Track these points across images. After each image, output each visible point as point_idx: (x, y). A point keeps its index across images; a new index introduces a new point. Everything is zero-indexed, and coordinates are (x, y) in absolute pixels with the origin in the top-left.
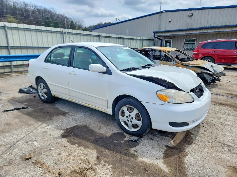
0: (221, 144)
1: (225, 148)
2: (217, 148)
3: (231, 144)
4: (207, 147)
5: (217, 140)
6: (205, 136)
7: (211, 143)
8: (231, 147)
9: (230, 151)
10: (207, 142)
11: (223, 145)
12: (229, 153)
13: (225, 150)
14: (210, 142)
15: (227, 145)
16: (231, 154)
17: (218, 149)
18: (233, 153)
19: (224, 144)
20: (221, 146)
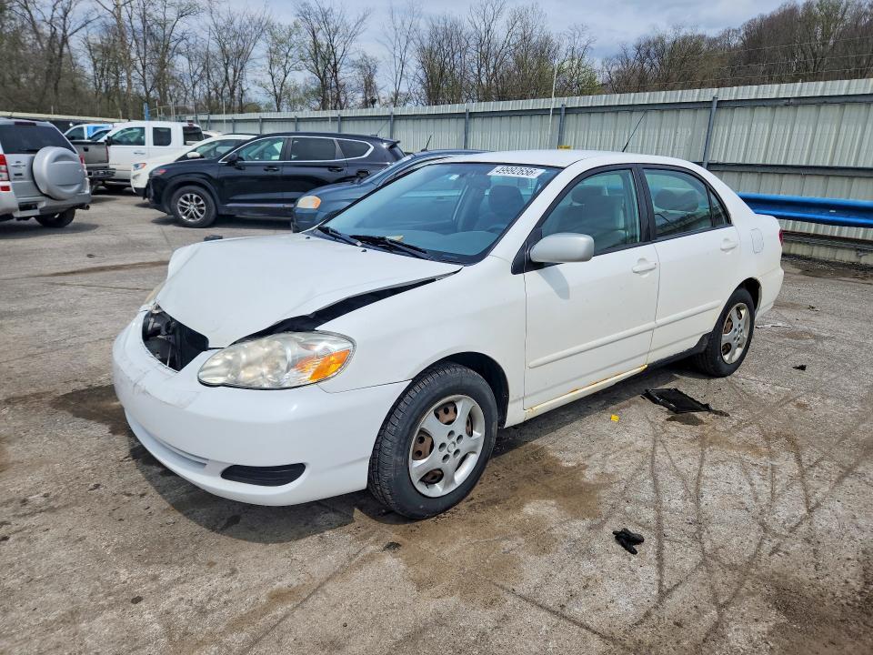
0: (61, 503)
1: (43, 499)
2: (64, 487)
3: (31, 521)
4: (90, 471)
5: (81, 509)
6: (129, 495)
7: (91, 485)
8: (25, 515)
9: (24, 502)
10: (103, 481)
11: (52, 503)
12: (22, 496)
13: (38, 493)
14: (97, 486)
15: (41, 512)
16: (14, 494)
17: (59, 484)
18: (11, 501)
19: (52, 510)
20: (56, 498)
